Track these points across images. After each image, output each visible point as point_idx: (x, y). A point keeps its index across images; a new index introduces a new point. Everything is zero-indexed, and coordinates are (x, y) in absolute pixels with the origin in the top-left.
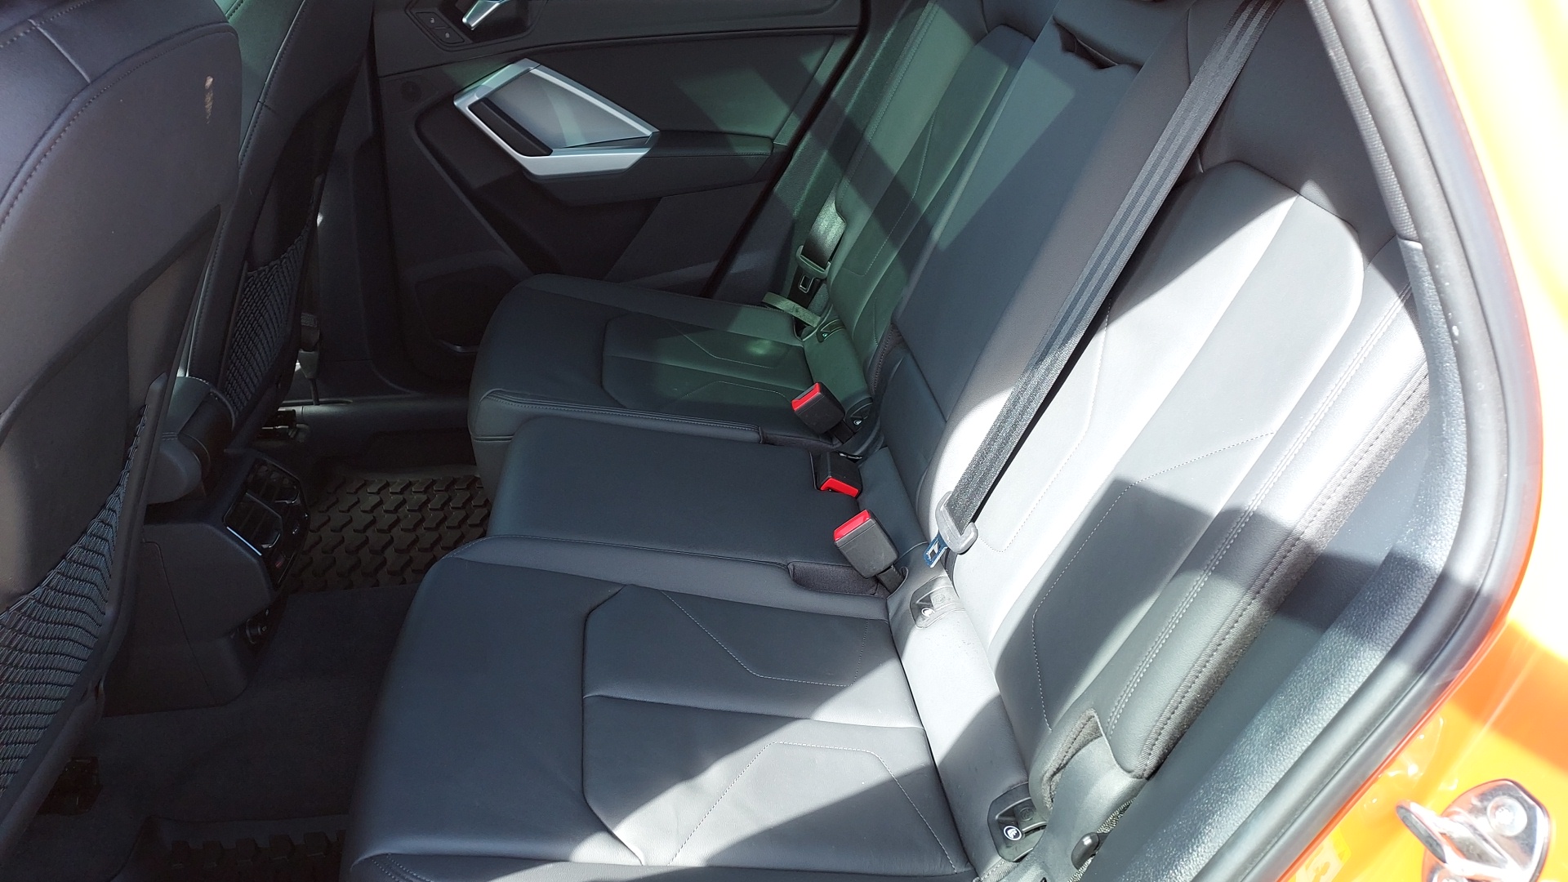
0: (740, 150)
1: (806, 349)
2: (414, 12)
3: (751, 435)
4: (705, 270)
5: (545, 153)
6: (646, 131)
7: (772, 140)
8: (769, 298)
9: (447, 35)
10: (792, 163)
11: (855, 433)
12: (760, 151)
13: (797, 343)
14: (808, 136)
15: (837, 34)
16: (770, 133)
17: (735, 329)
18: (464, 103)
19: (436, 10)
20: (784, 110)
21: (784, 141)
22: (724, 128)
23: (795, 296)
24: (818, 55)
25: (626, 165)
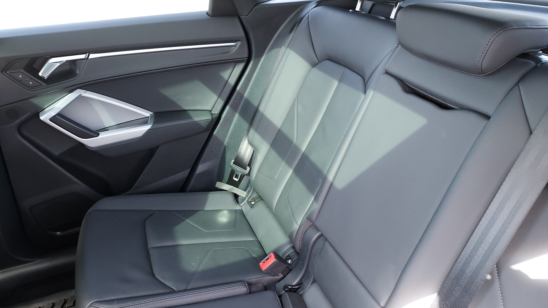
0: (197, 119)
1: (243, 210)
2: (8, 72)
3: (242, 289)
4: (184, 174)
5: (96, 136)
6: (147, 114)
7: (211, 111)
8: (219, 185)
9: (31, 83)
10: (221, 121)
11: (291, 270)
12: (206, 118)
13: (238, 208)
14: (227, 108)
15: (236, 62)
16: (209, 109)
17: (208, 207)
18: (45, 117)
19: (22, 71)
20: (215, 97)
21: (216, 111)
22: (186, 108)
23: (231, 182)
24: (229, 72)
25: (140, 135)
